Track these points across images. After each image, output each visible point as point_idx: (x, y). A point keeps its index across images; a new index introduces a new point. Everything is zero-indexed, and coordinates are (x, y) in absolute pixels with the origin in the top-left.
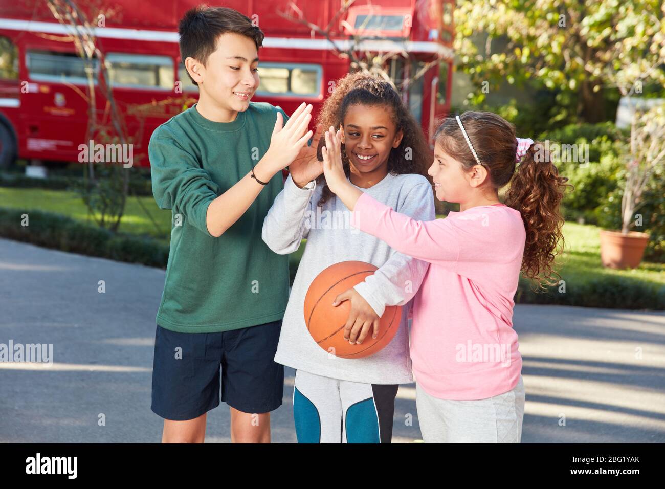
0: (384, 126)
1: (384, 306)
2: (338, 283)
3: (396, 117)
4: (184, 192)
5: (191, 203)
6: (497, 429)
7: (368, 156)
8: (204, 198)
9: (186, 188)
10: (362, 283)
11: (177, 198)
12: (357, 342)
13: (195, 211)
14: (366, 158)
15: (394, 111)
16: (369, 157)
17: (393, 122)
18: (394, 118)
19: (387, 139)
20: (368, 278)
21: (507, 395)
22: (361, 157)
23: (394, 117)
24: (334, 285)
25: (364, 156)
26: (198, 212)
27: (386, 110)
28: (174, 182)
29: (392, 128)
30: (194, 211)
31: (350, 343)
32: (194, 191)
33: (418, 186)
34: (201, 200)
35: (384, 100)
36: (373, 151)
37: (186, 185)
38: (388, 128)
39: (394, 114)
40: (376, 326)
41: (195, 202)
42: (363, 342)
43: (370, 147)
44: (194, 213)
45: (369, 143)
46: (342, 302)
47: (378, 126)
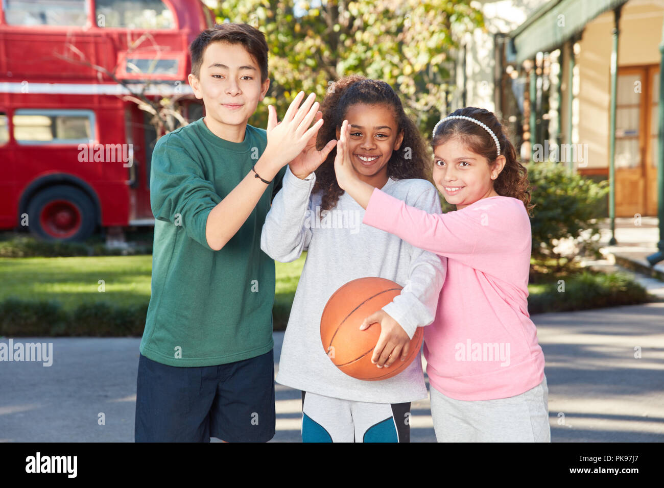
0: (387, 125)
1: (416, 327)
2: (363, 303)
3: (398, 117)
4: (187, 200)
5: (193, 212)
6: (532, 426)
7: (372, 157)
8: (206, 208)
9: (188, 197)
10: (391, 303)
11: (178, 206)
12: (385, 366)
13: (196, 221)
14: (370, 159)
15: (396, 111)
16: (373, 159)
17: (396, 121)
18: (396, 118)
19: (391, 139)
20: (396, 299)
21: (536, 389)
22: (365, 159)
23: (396, 116)
24: (359, 306)
25: (367, 157)
26: (198, 223)
27: (389, 109)
28: (178, 190)
29: (395, 128)
30: (194, 220)
31: (378, 366)
32: (197, 200)
33: (425, 193)
34: (202, 210)
35: (387, 99)
36: (377, 152)
37: (190, 194)
38: (391, 128)
39: (396, 113)
40: (406, 349)
41: (197, 211)
42: (392, 365)
43: (374, 147)
44: (194, 223)
45: (374, 144)
46: (370, 325)
47: (381, 126)
